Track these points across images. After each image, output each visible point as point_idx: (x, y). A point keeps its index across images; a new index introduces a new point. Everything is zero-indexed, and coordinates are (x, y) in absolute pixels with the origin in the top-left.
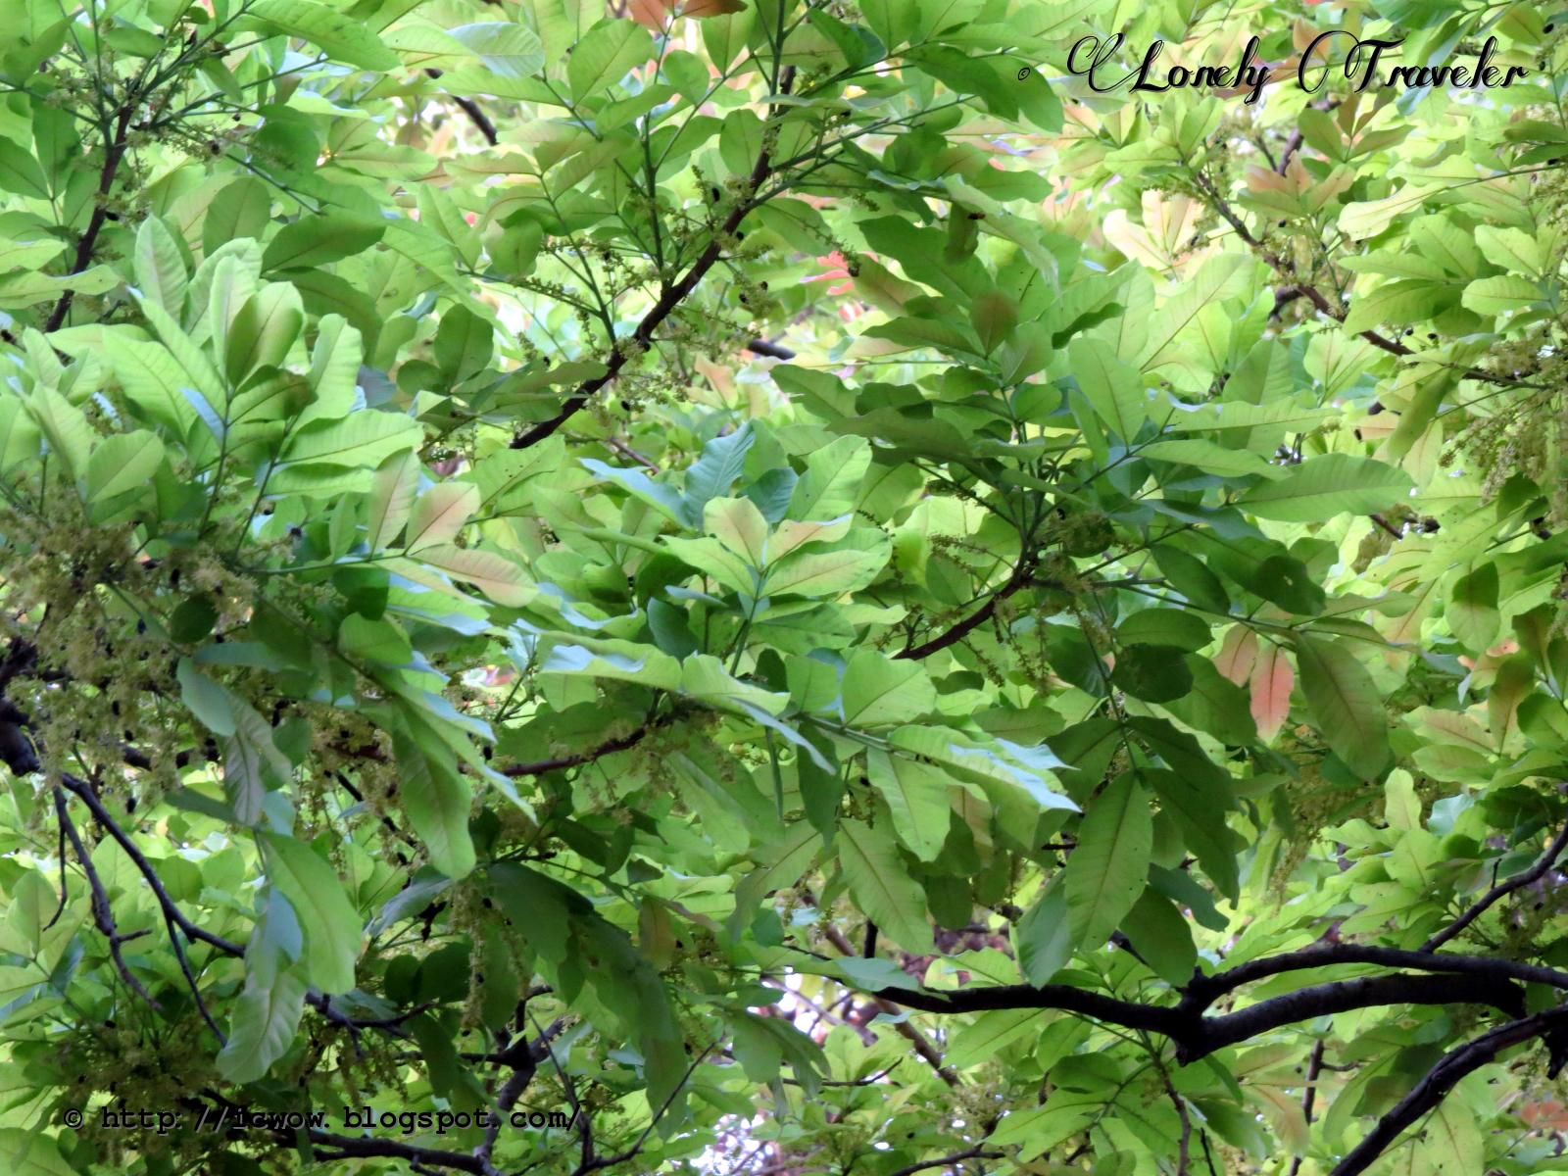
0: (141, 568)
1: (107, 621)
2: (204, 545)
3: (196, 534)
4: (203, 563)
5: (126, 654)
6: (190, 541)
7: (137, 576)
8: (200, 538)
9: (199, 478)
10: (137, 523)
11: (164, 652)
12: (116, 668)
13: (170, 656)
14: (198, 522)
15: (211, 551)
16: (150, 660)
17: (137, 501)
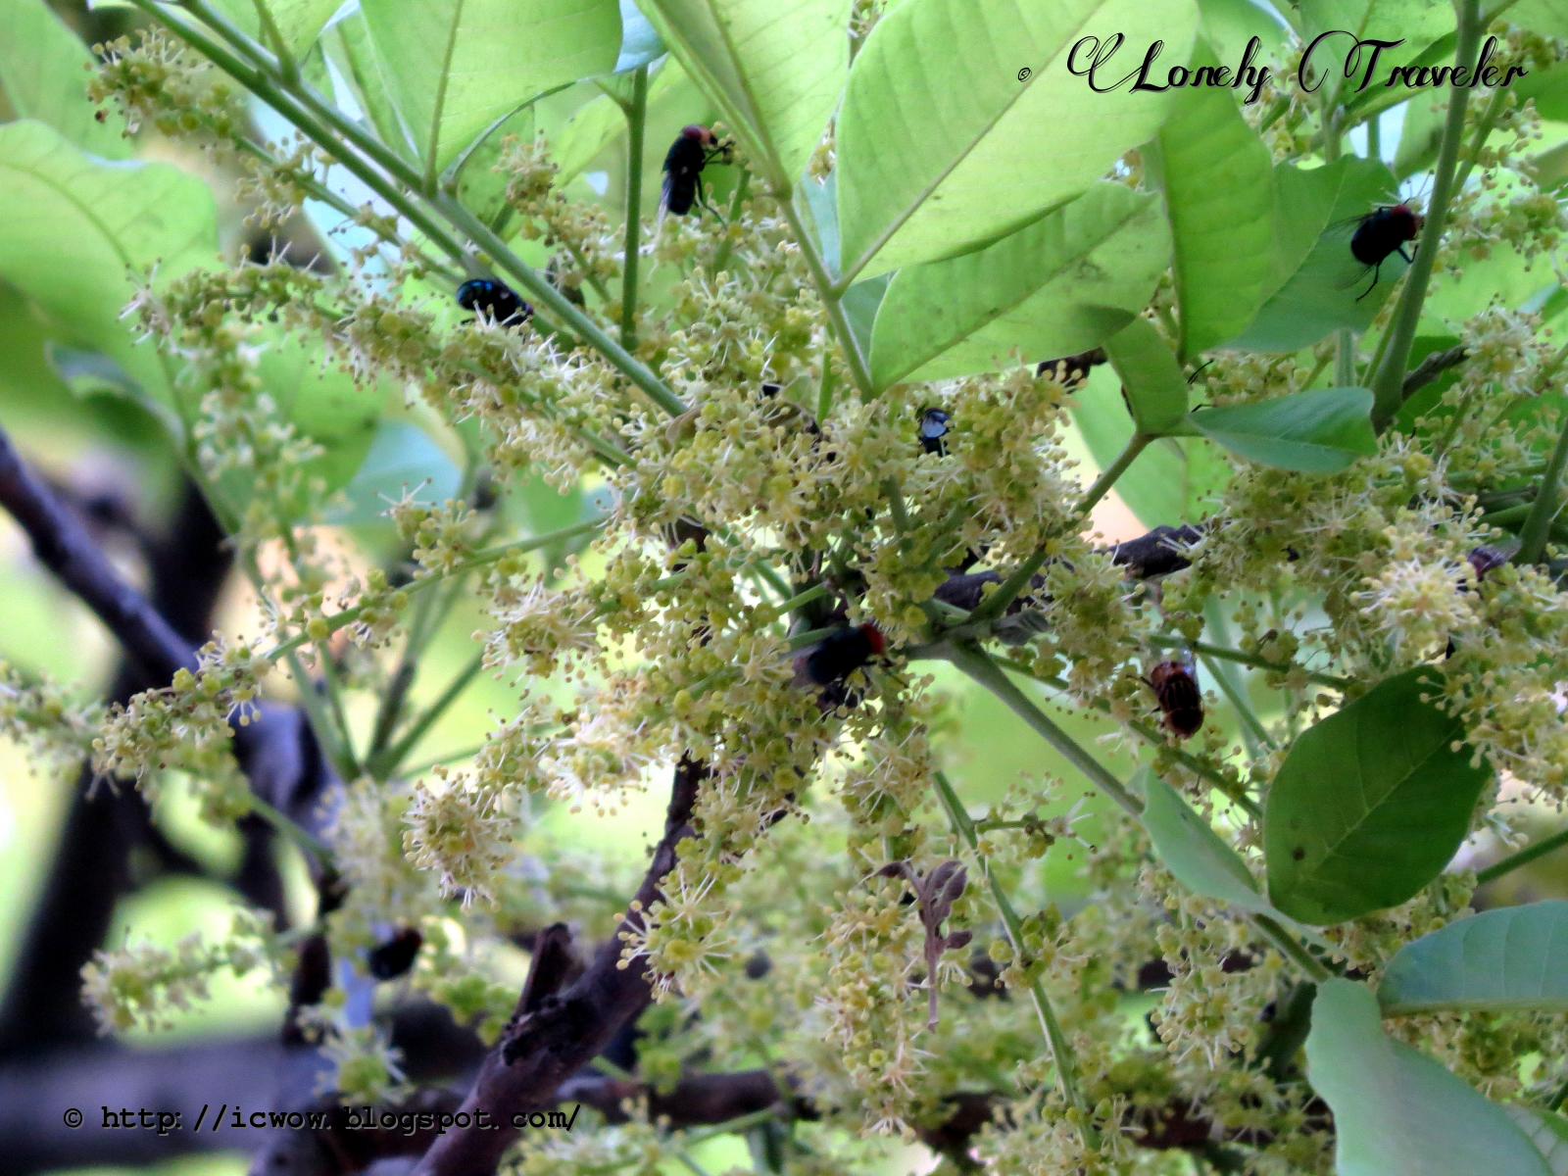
0: (1114, 575)
1: (966, 828)
2: (1399, 452)
3: (1366, 401)
4: (1404, 533)
5: (1058, 981)
6: (1337, 437)
7: (1094, 610)
8: (1381, 420)
9: (1356, 140)
10: (1082, 364)
11: (1236, 963)
12: (1013, 1049)
13: (1266, 981)
14: (1368, 345)
15: (1436, 477)
16: (1172, 1001)
17: (1079, 264)
